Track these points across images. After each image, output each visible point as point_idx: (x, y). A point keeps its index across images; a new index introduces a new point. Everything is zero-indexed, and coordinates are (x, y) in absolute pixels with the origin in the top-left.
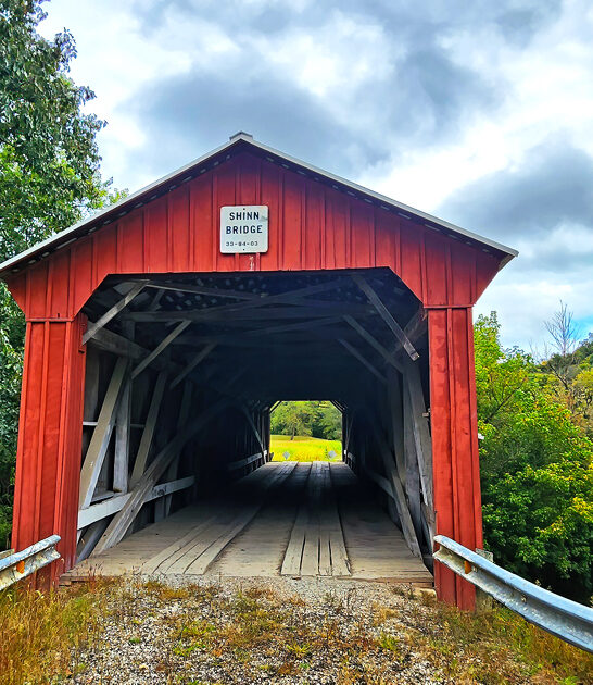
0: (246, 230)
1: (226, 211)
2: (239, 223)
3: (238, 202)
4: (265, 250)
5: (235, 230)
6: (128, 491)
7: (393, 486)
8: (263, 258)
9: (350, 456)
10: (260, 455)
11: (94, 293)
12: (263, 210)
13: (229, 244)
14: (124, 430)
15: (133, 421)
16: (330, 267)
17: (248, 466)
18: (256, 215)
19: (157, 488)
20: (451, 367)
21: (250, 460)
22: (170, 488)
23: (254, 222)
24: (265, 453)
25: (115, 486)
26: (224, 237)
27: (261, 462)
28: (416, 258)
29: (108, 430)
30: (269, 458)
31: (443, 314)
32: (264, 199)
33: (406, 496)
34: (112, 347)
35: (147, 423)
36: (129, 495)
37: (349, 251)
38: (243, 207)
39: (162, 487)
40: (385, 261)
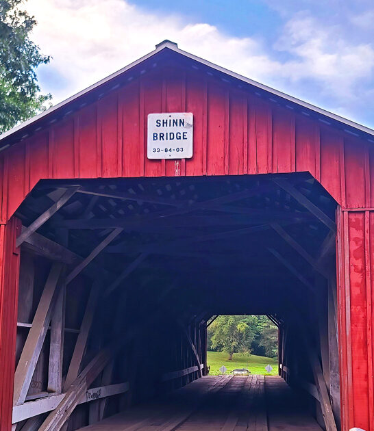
0: (172, 136)
1: (152, 118)
2: (166, 130)
3: (164, 108)
4: (190, 155)
5: (162, 136)
6: (63, 392)
7: (318, 389)
8: (189, 164)
9: (285, 369)
10: (196, 368)
11: (27, 198)
12: (188, 117)
13: (155, 150)
14: (58, 333)
15: (67, 324)
16: (252, 172)
17: (184, 377)
18: (182, 122)
19: (91, 391)
20: (368, 268)
21: (186, 372)
22: (104, 392)
23: (180, 129)
24: (202, 366)
25: (50, 386)
26: (151, 144)
27: (197, 375)
28: (336, 163)
29: (43, 331)
30: (206, 371)
31: (360, 217)
32: (189, 105)
33: (330, 398)
34: (46, 252)
35: (82, 327)
36: (63, 395)
37: (270, 157)
38: (168, 114)
39: (95, 390)
40: (306, 167)
